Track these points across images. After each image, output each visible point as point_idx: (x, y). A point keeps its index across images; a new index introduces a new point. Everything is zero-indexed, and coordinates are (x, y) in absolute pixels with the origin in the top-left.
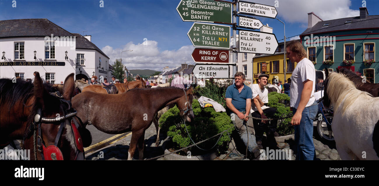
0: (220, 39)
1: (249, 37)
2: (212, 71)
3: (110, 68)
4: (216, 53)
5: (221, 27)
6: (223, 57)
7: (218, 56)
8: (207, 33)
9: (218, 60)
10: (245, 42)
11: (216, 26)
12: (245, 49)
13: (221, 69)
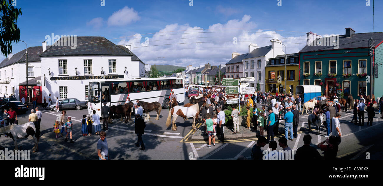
0: (235, 91)
1: (244, 89)
2: (232, 101)
3: (145, 72)
4: (234, 96)
5: (235, 87)
6: (236, 97)
7: (234, 97)
8: (231, 89)
9: (234, 98)
10: (243, 91)
11: (234, 87)
12: (243, 93)
13: (235, 101)
